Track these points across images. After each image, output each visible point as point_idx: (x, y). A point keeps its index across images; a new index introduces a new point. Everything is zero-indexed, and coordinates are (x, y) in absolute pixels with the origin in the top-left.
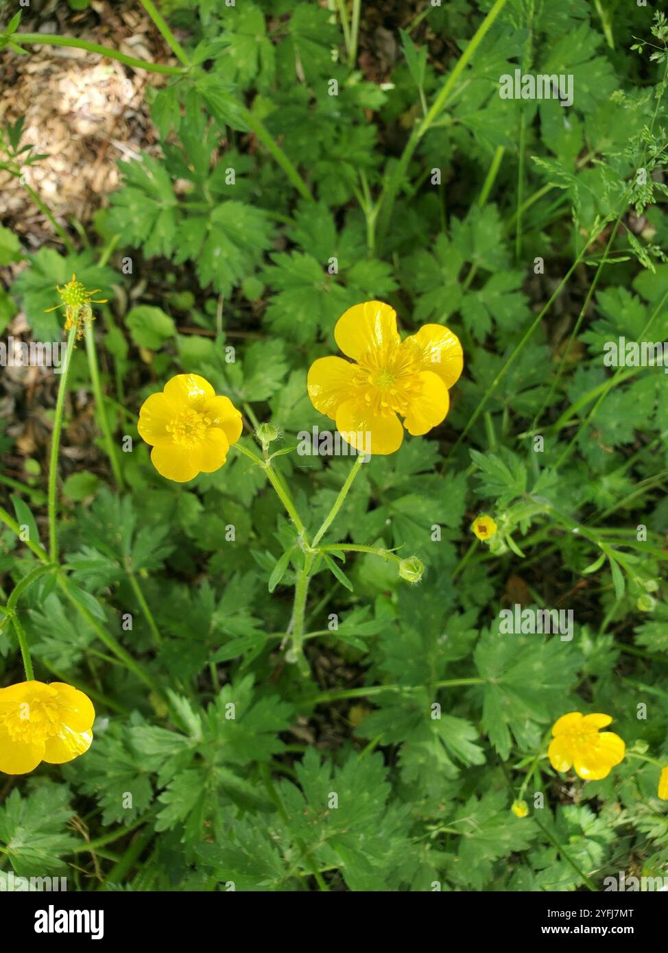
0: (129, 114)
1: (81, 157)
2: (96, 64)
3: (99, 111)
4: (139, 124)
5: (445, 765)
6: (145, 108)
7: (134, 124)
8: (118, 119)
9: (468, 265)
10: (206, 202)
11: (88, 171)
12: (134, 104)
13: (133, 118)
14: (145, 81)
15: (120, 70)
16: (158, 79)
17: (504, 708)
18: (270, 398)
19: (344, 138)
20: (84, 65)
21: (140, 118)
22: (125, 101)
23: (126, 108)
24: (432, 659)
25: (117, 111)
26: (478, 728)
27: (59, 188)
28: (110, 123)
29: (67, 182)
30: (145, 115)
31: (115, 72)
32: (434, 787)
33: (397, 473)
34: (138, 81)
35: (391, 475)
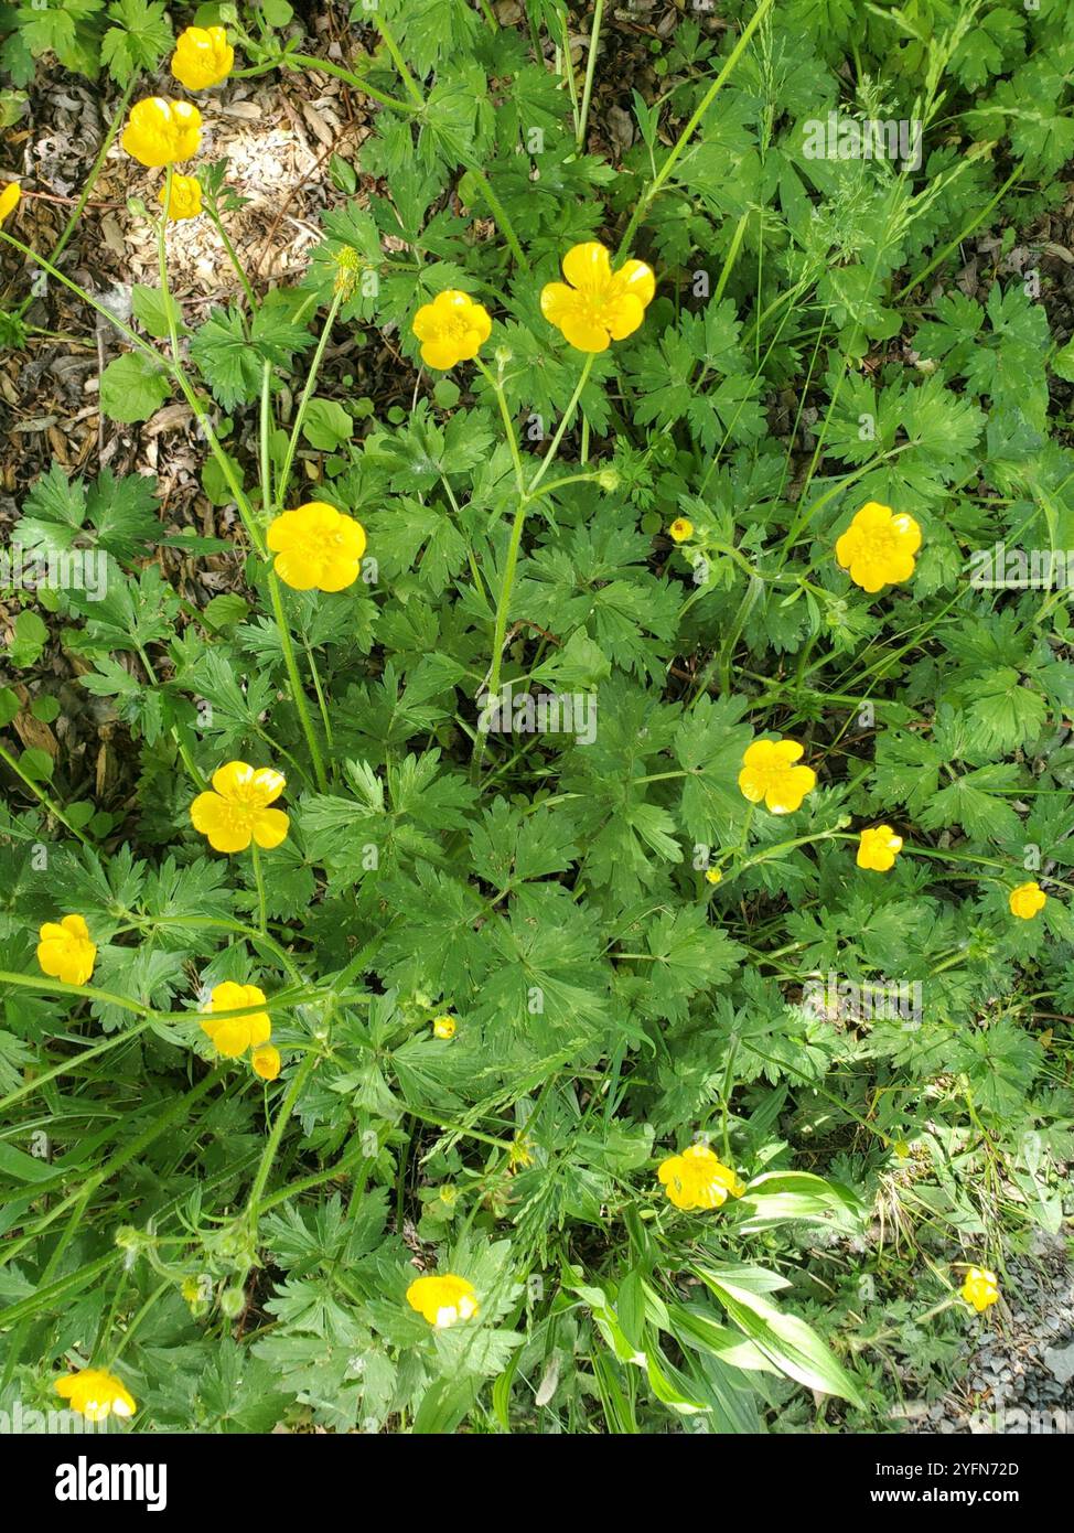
0: (308, 186)
1: (246, 234)
2: (273, 128)
3: (274, 182)
4: (320, 199)
5: (640, 862)
6: (328, 180)
7: (314, 198)
8: (294, 191)
9: (700, 365)
10: (415, 263)
11: (253, 251)
12: (316, 176)
13: (312, 192)
14: (329, 150)
15: (301, 135)
16: (346, 150)
17: (706, 803)
18: (472, 470)
19: (567, 213)
20: (257, 128)
21: (321, 192)
22: (305, 171)
23: (305, 180)
24: (630, 752)
25: (295, 181)
26: (677, 820)
27: (217, 268)
28: (284, 196)
29: (227, 261)
30: (327, 189)
31: (295, 138)
32: (626, 892)
33: (605, 565)
34: (322, 150)
35: (598, 565)
